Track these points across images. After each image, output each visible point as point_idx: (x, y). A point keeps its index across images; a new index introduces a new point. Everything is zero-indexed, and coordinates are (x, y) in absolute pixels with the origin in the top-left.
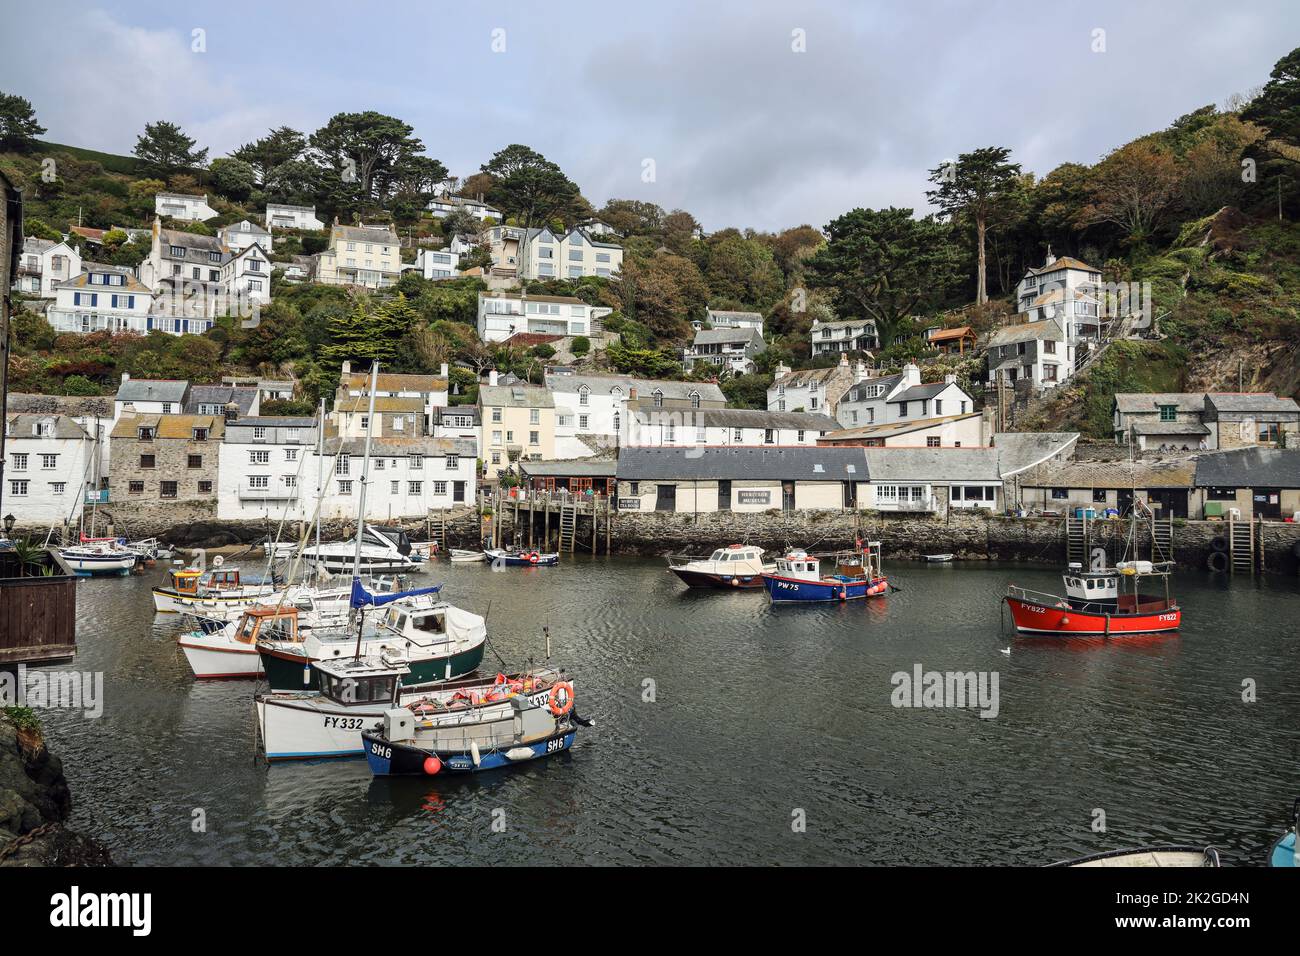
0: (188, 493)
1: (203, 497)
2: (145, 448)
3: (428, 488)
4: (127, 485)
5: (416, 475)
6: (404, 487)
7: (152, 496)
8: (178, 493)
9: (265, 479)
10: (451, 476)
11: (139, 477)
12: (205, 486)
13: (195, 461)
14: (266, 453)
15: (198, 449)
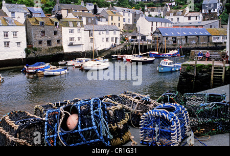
0: (55, 44)
1: (59, 45)
2: (43, 29)
3: (110, 40)
4: (38, 42)
5: (107, 36)
6: (105, 39)
7: (45, 45)
8: (52, 44)
9: (73, 38)
10: (115, 36)
11: (41, 39)
12: (59, 41)
13: (56, 33)
14: (73, 30)
15: (56, 29)
